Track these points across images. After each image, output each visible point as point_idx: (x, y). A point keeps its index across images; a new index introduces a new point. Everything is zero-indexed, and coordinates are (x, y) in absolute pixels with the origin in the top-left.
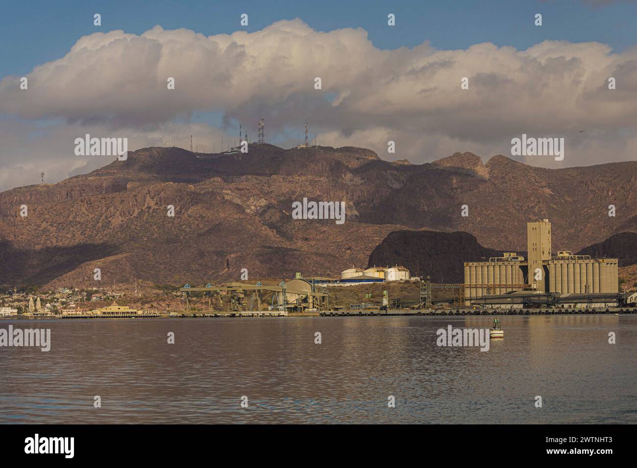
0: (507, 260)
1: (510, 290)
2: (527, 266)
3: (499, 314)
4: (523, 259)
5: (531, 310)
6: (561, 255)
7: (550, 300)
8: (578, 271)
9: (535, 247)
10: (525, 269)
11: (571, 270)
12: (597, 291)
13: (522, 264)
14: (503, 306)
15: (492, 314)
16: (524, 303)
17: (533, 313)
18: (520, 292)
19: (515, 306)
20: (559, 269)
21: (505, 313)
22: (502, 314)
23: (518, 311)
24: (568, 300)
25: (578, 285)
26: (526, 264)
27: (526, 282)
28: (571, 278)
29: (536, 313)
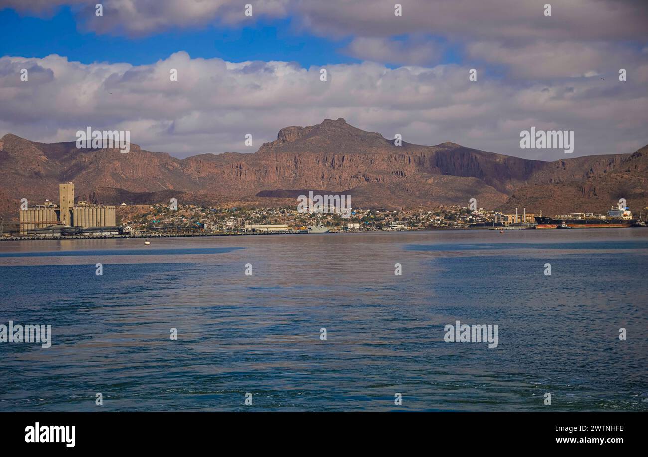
0: (47, 207)
1: (49, 225)
2: (59, 211)
3: (47, 239)
4: (57, 206)
5: (67, 237)
6: (81, 204)
7: (77, 230)
8: (91, 213)
9: (64, 199)
10: (58, 212)
11: (87, 213)
12: (103, 225)
13: (56, 209)
14: (47, 235)
15: (43, 239)
16: (61, 233)
17: (68, 239)
18: (56, 226)
19: (55, 235)
20: (79, 213)
21: (51, 239)
22: (49, 239)
23: (59, 237)
24: (87, 231)
25: (91, 222)
26: (59, 209)
27: (59, 220)
28: (87, 218)
29: (70, 239)
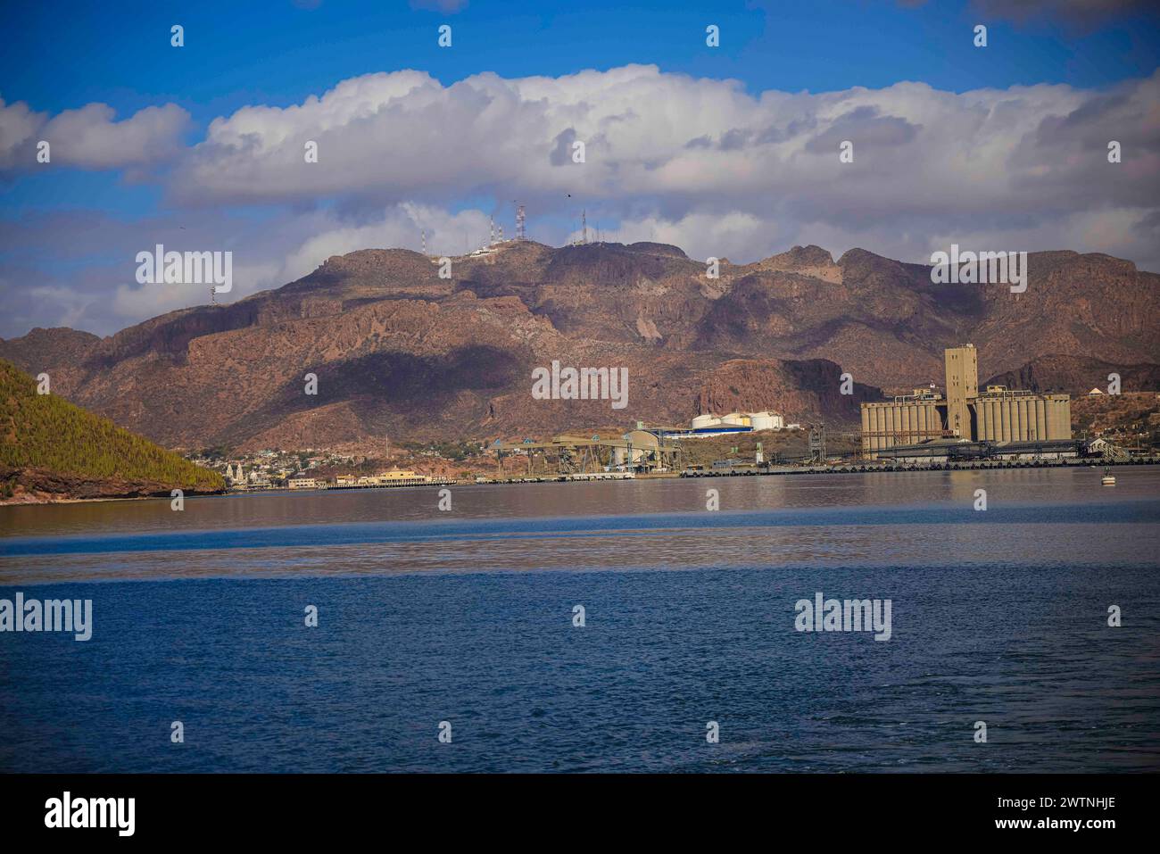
0: (919, 400)
1: (923, 438)
2: (946, 407)
3: (918, 469)
4: (940, 397)
5: (961, 464)
6: (992, 391)
7: (984, 450)
8: (1015, 410)
9: (956, 381)
10: (943, 411)
11: (1007, 410)
12: (1042, 438)
13: (940, 404)
14: (920, 460)
15: (909, 469)
16: (949, 455)
17: (964, 468)
18: (938, 440)
19: (936, 459)
20: (989, 410)
21: (927, 469)
22: (922, 469)
23: (943, 465)
24: (1007, 449)
25: (1016, 430)
26: (945, 404)
27: (945, 427)
28: (1007, 421)
29: (968, 468)
